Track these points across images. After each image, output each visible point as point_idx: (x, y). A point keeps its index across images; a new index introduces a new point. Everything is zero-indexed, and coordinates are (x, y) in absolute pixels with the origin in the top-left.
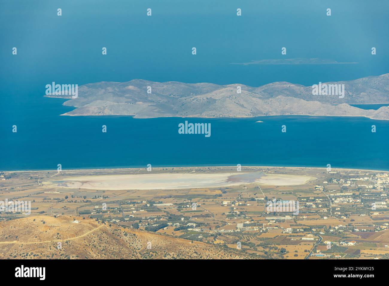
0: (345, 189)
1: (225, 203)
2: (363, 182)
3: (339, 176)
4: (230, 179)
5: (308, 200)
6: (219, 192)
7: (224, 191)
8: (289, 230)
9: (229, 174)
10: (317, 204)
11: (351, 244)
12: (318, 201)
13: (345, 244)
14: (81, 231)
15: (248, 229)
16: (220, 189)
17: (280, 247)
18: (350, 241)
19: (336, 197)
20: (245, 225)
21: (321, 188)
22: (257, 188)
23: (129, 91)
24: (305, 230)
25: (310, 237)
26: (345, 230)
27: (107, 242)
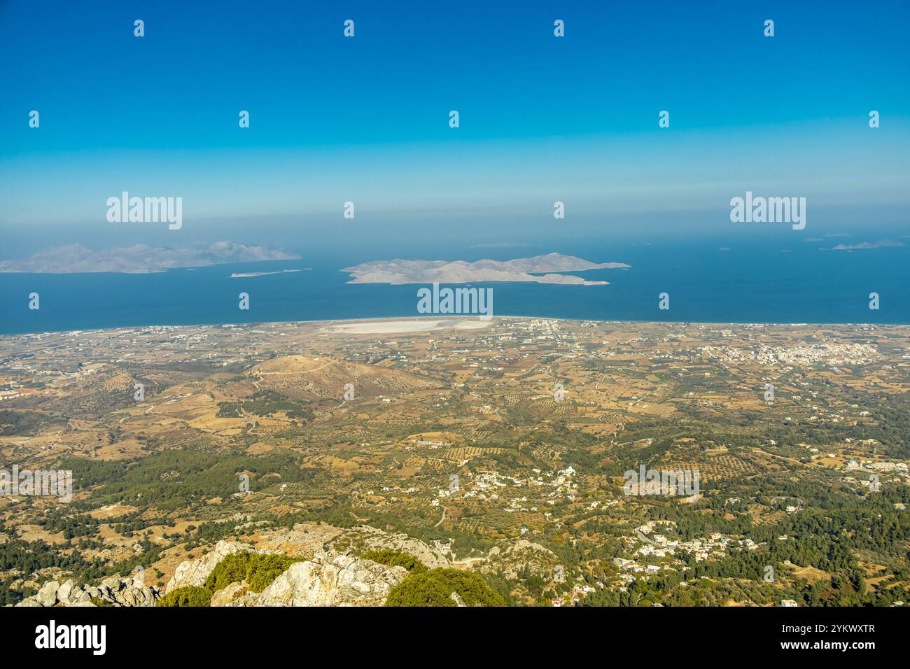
0: (510, 330)
1: (430, 341)
2: (522, 326)
3: (508, 321)
4: (439, 325)
5: (483, 338)
6: (429, 334)
7: (432, 333)
8: (464, 360)
9: (438, 322)
10: (488, 342)
11: (500, 369)
12: (489, 339)
13: (496, 369)
14: (319, 365)
15: (439, 359)
16: (430, 332)
17: (453, 372)
18: (499, 367)
19: (501, 336)
20: (438, 357)
21: (494, 330)
22: (453, 331)
23: (390, 267)
24: (474, 359)
25: (476, 365)
26: (500, 359)
27: (336, 373)
